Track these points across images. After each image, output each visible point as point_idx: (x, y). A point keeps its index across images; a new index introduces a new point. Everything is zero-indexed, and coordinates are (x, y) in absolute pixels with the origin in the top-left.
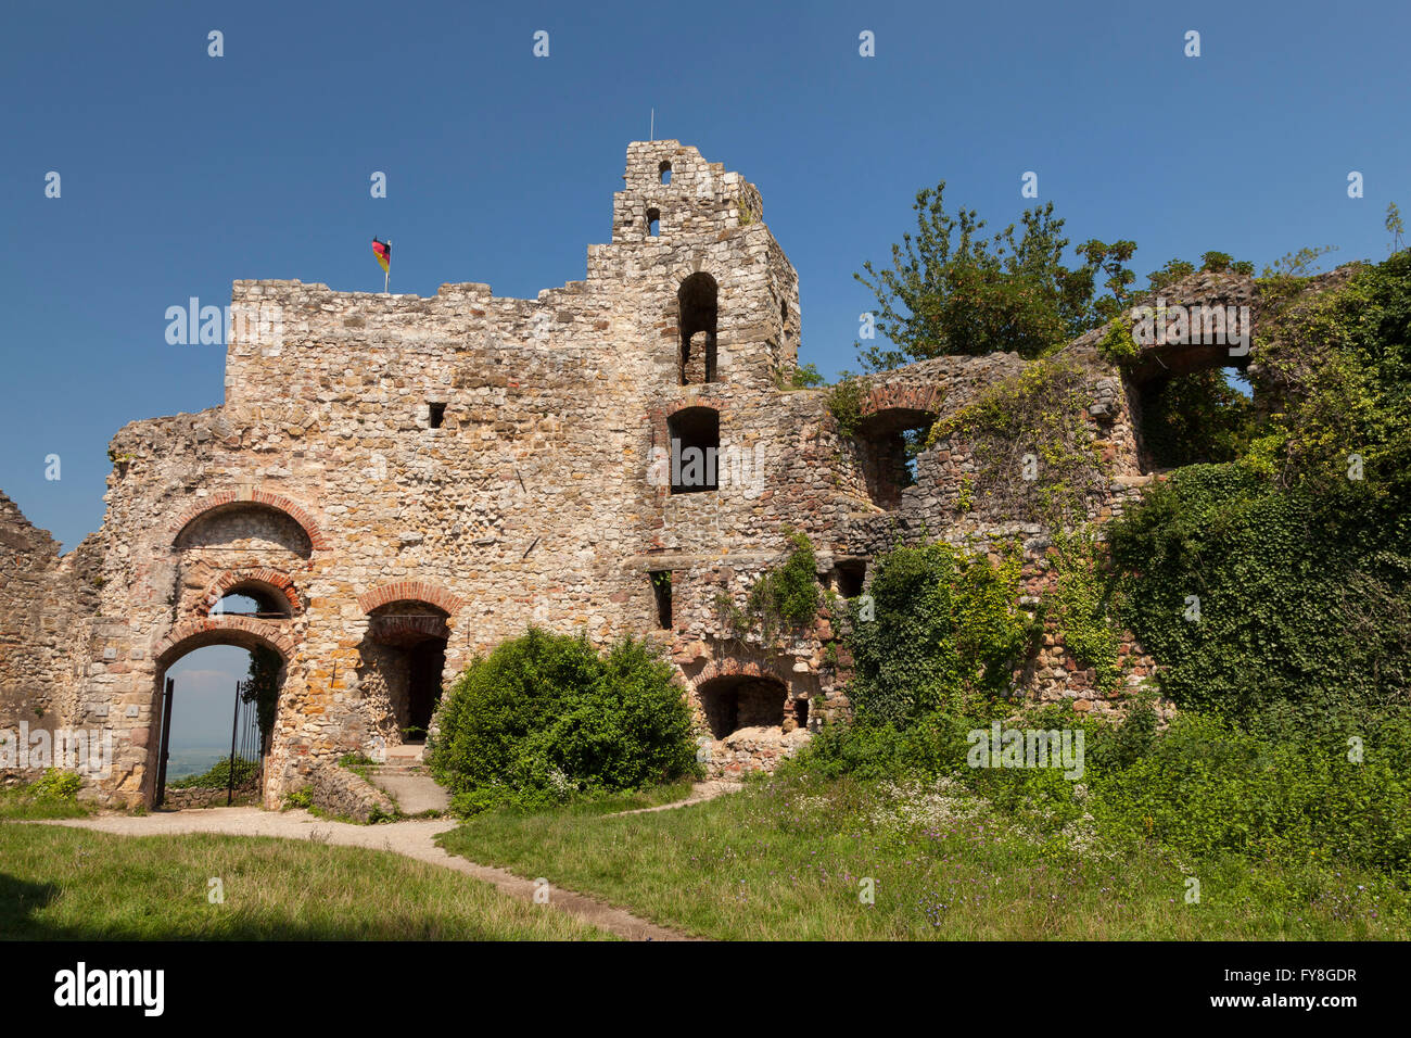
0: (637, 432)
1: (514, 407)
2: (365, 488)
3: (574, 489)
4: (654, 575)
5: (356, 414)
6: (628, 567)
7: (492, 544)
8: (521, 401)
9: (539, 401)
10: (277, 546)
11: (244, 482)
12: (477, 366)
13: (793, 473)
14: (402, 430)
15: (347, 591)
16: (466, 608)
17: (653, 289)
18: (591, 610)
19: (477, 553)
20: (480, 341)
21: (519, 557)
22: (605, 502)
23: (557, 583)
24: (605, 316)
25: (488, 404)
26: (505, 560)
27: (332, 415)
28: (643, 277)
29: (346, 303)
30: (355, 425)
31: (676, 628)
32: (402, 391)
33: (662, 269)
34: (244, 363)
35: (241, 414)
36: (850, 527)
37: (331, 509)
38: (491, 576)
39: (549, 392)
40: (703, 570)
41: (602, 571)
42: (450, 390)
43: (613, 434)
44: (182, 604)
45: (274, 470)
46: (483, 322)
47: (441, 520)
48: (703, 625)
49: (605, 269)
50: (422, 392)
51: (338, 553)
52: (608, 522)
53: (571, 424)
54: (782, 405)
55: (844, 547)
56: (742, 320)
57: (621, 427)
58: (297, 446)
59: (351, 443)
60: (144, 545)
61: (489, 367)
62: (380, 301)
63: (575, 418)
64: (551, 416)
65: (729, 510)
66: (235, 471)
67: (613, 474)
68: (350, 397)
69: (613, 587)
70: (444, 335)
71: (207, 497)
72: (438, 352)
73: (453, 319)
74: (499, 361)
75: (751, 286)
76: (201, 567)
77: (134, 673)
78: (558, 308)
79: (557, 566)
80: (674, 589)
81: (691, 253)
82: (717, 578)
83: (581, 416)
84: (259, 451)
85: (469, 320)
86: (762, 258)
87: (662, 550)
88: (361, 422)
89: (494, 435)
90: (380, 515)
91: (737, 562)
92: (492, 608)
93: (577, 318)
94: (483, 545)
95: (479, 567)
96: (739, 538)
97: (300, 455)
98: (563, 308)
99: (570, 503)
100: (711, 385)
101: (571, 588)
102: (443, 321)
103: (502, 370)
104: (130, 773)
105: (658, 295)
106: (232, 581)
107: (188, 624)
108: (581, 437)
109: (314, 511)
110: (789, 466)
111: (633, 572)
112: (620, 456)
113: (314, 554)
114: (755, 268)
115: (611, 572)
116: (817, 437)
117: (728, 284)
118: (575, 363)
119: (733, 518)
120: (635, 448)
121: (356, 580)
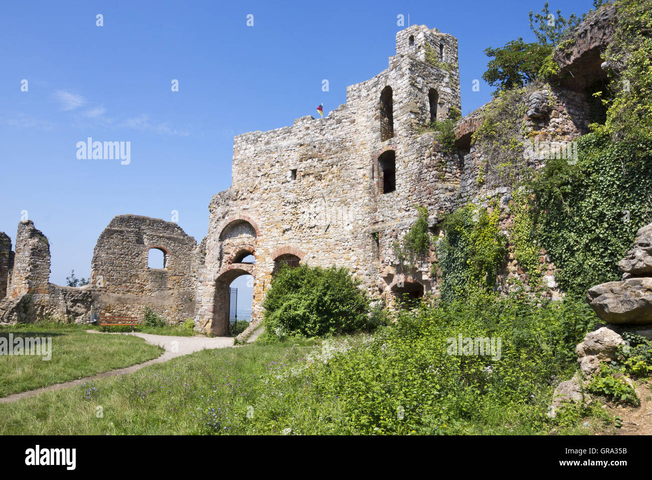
0: (368, 168)
1: (321, 165)
2: (272, 209)
3: (344, 198)
4: (374, 235)
5: (269, 180)
6: (365, 232)
7: (314, 227)
8: (323, 162)
9: (330, 161)
10: (251, 236)
11: (237, 213)
12: (307, 151)
13: (422, 177)
14: (283, 183)
15: (267, 251)
16: (306, 256)
17: (372, 100)
18: (352, 253)
19: (309, 231)
20: (308, 140)
21: (324, 232)
22: (356, 202)
23: (338, 242)
24: (354, 117)
25: (311, 166)
26: (319, 234)
27: (261, 182)
28: (368, 95)
29: (265, 136)
30: (268, 183)
31: (381, 260)
32: (282, 167)
33: (374, 89)
34: (237, 167)
35: (236, 187)
36: (445, 200)
37: (262, 219)
38: (314, 241)
39: (333, 156)
40: (389, 230)
41: (355, 235)
42: (298, 163)
43: (359, 170)
44: (224, 260)
45: (245, 206)
46: (309, 131)
47: (297, 219)
48: (389, 258)
49: (354, 96)
50: (289, 166)
51: (264, 236)
52: (358, 211)
53: (342, 169)
54: (417, 142)
55: (443, 212)
56: (401, 104)
57: (362, 166)
58: (252, 196)
59: (267, 192)
60: (212, 239)
61: (311, 150)
62: (275, 132)
63: (343, 166)
64: (335, 166)
65: (399, 199)
66: (234, 208)
67: (359, 189)
68: (266, 173)
69: (359, 242)
70: (296, 140)
71: (228, 219)
72: (294, 148)
73: (299, 133)
74: (315, 147)
75: (404, 87)
76: (229, 246)
77: (209, 286)
78: (336, 118)
79: (338, 234)
80: (380, 241)
81: (384, 78)
82: (394, 234)
83: (345, 164)
84: (241, 200)
85: (304, 132)
86: (408, 71)
87: (378, 222)
88: (270, 182)
89: (313, 179)
90: (277, 220)
91: (401, 225)
92: (315, 255)
93: (343, 121)
94: (311, 228)
95: (310, 238)
96: (404, 212)
97: (252, 199)
98: (338, 118)
99: (343, 205)
100: (392, 139)
101: (343, 244)
102: (295, 135)
103: (316, 150)
104: (208, 322)
105: (373, 101)
106: (238, 250)
107: (226, 267)
108: (346, 174)
109: (256, 221)
110: (421, 173)
111: (367, 234)
112: (362, 180)
113: (258, 237)
114: (405, 77)
115: (359, 235)
116: (430, 156)
117: (396, 88)
118: (343, 141)
119: (401, 203)
120: (367, 175)
121: (270, 247)
